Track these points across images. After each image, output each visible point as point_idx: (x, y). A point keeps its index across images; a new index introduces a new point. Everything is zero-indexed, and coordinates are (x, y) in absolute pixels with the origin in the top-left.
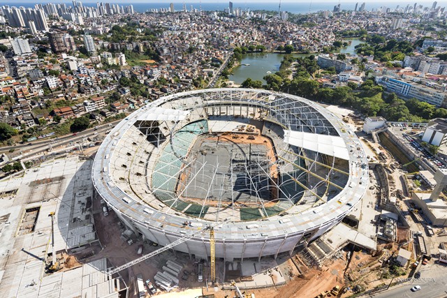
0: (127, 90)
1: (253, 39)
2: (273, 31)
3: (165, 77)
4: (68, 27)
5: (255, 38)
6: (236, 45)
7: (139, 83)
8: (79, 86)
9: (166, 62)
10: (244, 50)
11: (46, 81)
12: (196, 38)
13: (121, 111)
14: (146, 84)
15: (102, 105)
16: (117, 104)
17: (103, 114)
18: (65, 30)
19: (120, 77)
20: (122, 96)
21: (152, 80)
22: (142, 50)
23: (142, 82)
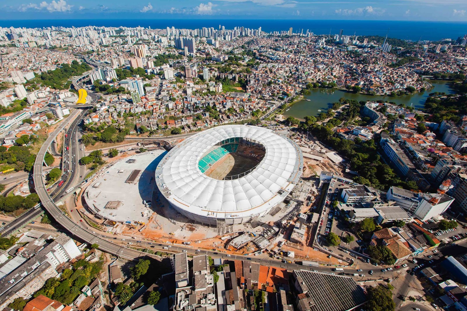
0: (208, 114)
1: (332, 74)
2: (354, 69)
3: (235, 107)
4: (207, 51)
5: (334, 74)
6: (313, 80)
7: (216, 110)
8: (183, 109)
9: (249, 90)
10: (315, 86)
11: (168, 104)
12: (282, 71)
13: (199, 127)
14: (220, 111)
15: (190, 121)
16: (199, 122)
17: (189, 127)
18: (204, 52)
19: (206, 105)
20: (203, 117)
21: (224, 109)
22: (237, 80)
23: (218, 110)
